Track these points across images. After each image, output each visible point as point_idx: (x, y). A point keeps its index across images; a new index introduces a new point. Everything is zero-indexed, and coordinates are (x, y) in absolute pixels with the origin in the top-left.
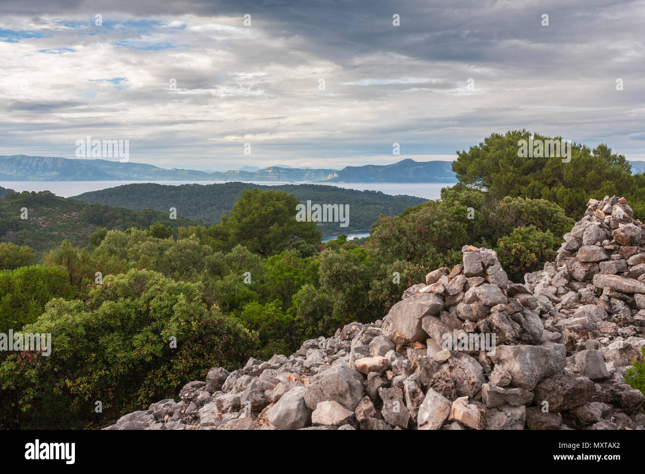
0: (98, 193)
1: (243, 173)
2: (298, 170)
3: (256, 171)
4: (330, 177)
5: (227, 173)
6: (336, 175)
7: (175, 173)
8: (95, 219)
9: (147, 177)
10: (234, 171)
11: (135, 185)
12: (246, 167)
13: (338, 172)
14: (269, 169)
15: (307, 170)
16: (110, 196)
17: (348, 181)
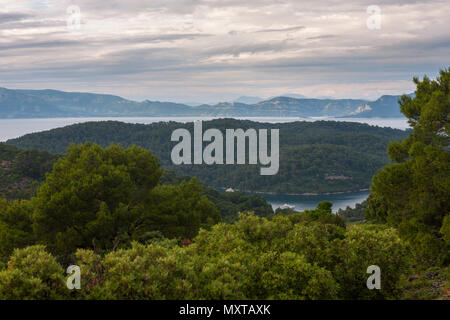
0: (42, 135)
1: (239, 106)
2: (315, 100)
3: (256, 102)
4: (359, 110)
5: (216, 106)
6: (368, 108)
7: (148, 106)
8: (31, 169)
9: (110, 112)
10: (226, 103)
11: (92, 123)
12: (243, 97)
13: (370, 104)
14: (274, 100)
15: (327, 101)
16: (59, 138)
17: (384, 116)
